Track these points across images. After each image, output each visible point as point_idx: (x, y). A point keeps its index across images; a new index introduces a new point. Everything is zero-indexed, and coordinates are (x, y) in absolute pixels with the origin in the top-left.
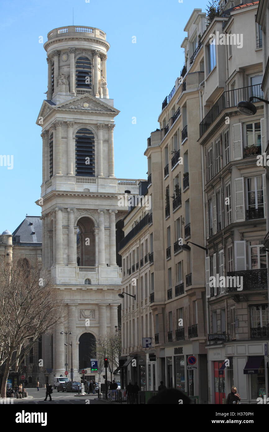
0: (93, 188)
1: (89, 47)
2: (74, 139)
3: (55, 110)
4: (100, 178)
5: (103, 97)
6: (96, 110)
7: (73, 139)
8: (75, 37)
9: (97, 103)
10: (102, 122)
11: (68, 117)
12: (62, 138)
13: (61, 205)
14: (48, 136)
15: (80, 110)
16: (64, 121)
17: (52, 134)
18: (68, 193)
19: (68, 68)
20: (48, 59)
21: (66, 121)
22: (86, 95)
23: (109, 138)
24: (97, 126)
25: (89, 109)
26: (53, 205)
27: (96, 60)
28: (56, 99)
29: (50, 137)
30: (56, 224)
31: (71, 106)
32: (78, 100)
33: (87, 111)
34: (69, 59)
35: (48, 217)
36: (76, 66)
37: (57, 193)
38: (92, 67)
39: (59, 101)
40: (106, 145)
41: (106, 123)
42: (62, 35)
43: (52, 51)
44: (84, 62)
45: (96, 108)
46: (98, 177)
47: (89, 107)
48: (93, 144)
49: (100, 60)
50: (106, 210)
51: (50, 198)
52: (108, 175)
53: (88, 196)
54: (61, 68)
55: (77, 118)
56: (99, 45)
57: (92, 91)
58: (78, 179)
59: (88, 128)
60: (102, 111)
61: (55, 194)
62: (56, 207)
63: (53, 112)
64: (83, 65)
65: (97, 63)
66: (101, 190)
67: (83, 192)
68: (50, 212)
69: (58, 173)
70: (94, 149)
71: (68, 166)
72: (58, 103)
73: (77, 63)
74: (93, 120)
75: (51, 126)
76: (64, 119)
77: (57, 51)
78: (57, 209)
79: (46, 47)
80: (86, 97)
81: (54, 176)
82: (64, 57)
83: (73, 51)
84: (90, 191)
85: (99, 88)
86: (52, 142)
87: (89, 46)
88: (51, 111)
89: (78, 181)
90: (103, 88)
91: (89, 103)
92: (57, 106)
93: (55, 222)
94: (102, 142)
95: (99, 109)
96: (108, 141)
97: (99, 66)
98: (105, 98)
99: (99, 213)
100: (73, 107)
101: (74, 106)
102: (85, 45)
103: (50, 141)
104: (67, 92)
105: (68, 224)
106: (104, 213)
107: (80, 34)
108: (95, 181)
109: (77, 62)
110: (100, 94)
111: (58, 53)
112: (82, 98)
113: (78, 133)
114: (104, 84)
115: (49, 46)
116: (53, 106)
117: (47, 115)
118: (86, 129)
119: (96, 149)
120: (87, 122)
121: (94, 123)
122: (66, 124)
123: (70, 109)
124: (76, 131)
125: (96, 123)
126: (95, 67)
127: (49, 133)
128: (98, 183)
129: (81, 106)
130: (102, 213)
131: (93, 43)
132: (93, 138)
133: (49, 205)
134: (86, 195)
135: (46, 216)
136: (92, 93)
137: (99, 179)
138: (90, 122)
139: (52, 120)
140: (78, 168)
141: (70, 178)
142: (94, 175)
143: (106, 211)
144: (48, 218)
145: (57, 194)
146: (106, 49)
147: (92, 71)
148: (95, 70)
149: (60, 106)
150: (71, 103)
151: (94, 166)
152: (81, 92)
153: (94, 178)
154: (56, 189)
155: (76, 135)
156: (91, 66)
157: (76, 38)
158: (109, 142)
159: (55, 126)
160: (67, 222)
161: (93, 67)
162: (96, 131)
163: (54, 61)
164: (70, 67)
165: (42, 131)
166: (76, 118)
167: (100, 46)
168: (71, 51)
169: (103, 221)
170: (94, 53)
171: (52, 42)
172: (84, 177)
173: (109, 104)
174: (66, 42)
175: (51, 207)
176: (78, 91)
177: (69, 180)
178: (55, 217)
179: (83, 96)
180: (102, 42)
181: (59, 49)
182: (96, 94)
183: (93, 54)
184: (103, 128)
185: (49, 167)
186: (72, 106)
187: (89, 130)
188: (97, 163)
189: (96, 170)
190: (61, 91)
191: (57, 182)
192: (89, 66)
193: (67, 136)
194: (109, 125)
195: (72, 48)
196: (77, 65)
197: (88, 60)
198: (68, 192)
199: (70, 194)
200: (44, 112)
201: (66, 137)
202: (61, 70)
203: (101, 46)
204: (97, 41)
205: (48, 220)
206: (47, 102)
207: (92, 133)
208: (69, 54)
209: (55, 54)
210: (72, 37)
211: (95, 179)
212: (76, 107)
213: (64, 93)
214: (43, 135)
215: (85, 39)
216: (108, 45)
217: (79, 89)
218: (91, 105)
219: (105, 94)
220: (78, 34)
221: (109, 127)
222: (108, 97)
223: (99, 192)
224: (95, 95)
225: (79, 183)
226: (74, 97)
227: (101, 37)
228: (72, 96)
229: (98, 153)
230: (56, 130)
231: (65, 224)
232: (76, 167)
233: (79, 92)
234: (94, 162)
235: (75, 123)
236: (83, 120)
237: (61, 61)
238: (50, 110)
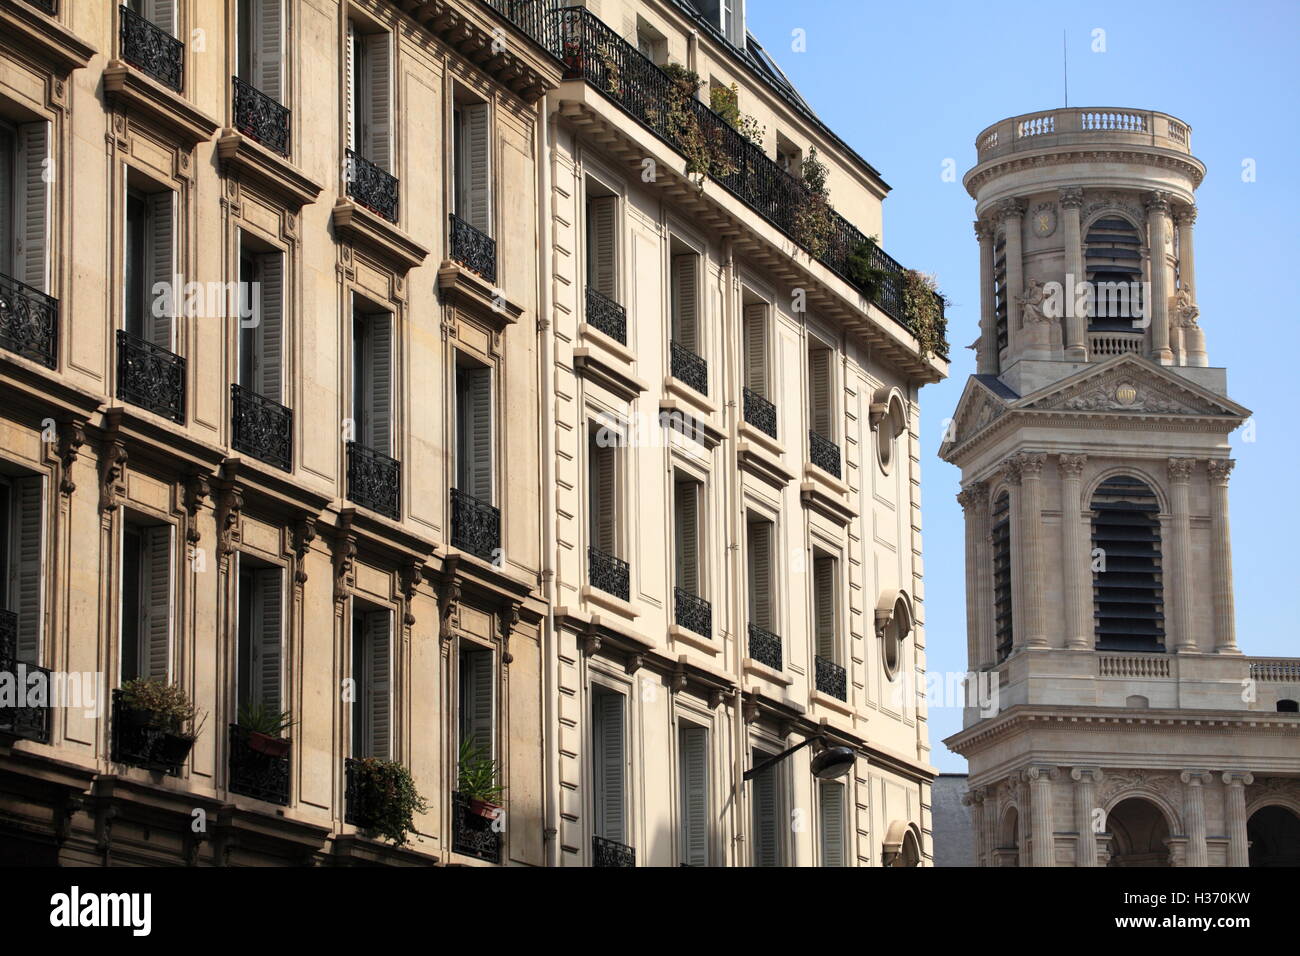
0: (1158, 693)
1: (1131, 183)
2: (1088, 516)
3: (1015, 415)
4: (1187, 657)
5: (1188, 362)
6: (1161, 411)
7: (1083, 516)
8: (1082, 149)
9: (1166, 385)
10: (1186, 454)
11: (1063, 440)
12: (1042, 515)
13: (1048, 755)
14: (987, 502)
15: (1104, 411)
16: (1049, 452)
17: (1005, 497)
18: (1074, 715)
19: (1059, 258)
20: (978, 227)
21: (1056, 452)
22: (1127, 356)
23: (1211, 511)
24: (1169, 469)
25: (1138, 406)
26: (1017, 758)
27: (1156, 229)
28: (1019, 373)
29: (993, 508)
30: (1030, 825)
31: (1072, 400)
32: (1098, 376)
33: (1129, 415)
34: (1060, 228)
35: (995, 796)
36: (1084, 252)
37: (1032, 715)
38: (1142, 255)
39: (1029, 382)
40: (1202, 535)
41: (1199, 457)
42: (1033, 140)
43: (997, 197)
44: (1113, 236)
45: (1163, 404)
46: (1175, 652)
47: (1137, 399)
48: (1155, 533)
49: (1171, 225)
50: (1211, 772)
51: (1004, 730)
52: (1211, 645)
53: (1144, 722)
54: (1030, 260)
55: (1099, 441)
56: (1168, 172)
57: (1145, 342)
58: (1105, 660)
59: (1135, 474)
60: (1186, 413)
61: (1026, 717)
62: (1031, 764)
63: (1007, 421)
64: (1110, 246)
65: (1163, 236)
66: (1190, 702)
67: (1124, 710)
68: (1007, 779)
69: (1035, 642)
70: (1159, 552)
71: (1066, 616)
72: (1024, 390)
73: (1089, 239)
74: (1153, 447)
75: (998, 468)
76: (1049, 446)
77: (1017, 199)
78: (1033, 771)
79: (973, 183)
80: (1124, 364)
81: (1017, 651)
82: (1042, 221)
83: (1074, 199)
84: (1151, 705)
85: (1170, 329)
86: (1006, 525)
87: (1133, 179)
88: (1000, 419)
89: (1103, 667)
90: (1186, 327)
91: (1136, 387)
92: (1024, 402)
93: (1029, 816)
94: (1186, 524)
95: (1175, 405)
96: (1211, 523)
97: (1169, 249)
98: (1193, 366)
99: (1186, 784)
100: (1081, 402)
101: (1081, 398)
102: (1117, 175)
103: (992, 522)
104: (1058, 348)
105: (1075, 827)
106: (1202, 782)
107: (1101, 137)
108: (1165, 669)
109: (1088, 236)
110: (1175, 351)
111: (1021, 207)
112: (1111, 370)
113: (1099, 493)
114: (1192, 313)
115: (985, 183)
116: (1011, 402)
117: (984, 431)
118: (1131, 480)
119: (1165, 549)
120: (1134, 455)
121: (1158, 456)
122: (1057, 464)
123: (1069, 409)
124: (1094, 487)
125: (1164, 456)
126: (1155, 251)
127: (992, 491)
128: (1178, 677)
129: (1110, 396)
130: (1196, 783)
131: (1149, 169)
132: (1155, 509)
133: (999, 754)
134: (1136, 721)
135: (988, 795)
136: (1146, 348)
137: (1182, 662)
138: (1141, 455)
139: (1005, 447)
140: (1103, 621)
141: (1077, 659)
142: (1163, 645)
143: (1210, 775)
144: (996, 801)
145: (1033, 718)
146: (1192, 182)
147: (1142, 269)
148: (1157, 266)
149: (1035, 401)
150: (1072, 387)
151: (1162, 614)
152: (1105, 347)
153: (1164, 657)
154: (1027, 697)
155: (1092, 504)
156: (1142, 249)
157: (1085, 153)
158: (1215, 522)
159: (1016, 470)
160: (1072, 817)
161: (1148, 252)
162: (1164, 484)
163: (1003, 234)
164: (1064, 257)
165: (961, 483)
166: (1092, 441)
167: (1172, 176)
168: (1069, 200)
169: (1200, 815)
170: (1149, 202)
171: (995, 169)
172: (1127, 655)
173: (1208, 388)
174: (1046, 169)
175: (1009, 762)
176: (1095, 341)
177: (1074, 665)
178: (1027, 799)
179: (1116, 360)
180: (1179, 162)
181: (1022, 192)
182: (1162, 353)
183: (1147, 206)
184: (1189, 473)
185: (995, 617)
186: (1077, 398)
187: (1139, 483)
188: (1173, 600)
189: (1168, 626)
190: (1033, 346)
191: (1031, 675)
192: (1132, 248)
193: (1062, 506)
194: (1213, 463)
195: (1070, 190)
196: (1088, 250)
197: (1128, 230)
198: (1070, 708)
199: (1079, 718)
200: (971, 418)
201: (1059, 508)
202: (1031, 268)
203: (1175, 173)
204: (1161, 158)
205: (997, 809)
206: (981, 385)
207: (1149, 494)
208: (1059, 210)
209: (1008, 210)
210: (1070, 149)
211: (1165, 660)
212: (1092, 402)
213: (1046, 354)
214: (967, 499)
215: (1116, 154)
216: (1198, 171)
217: (1099, 335)
218: (1143, 394)
219: (1193, 350)
220: (1091, 138)
221: (1213, 471)
222: (1205, 361)
223: (1183, 705)
224: (1158, 357)
225: (1110, 676)
226: (1080, 368)
227: (1174, 145)
228: (1075, 363)
229: (1174, 564)
230: (1019, 483)
231: (1066, 827)
232: (1095, 618)
233: (1099, 347)
234: (1161, 599)
235: (1089, 458)
236: (1115, 448)
237: (1029, 234)
238: (997, 414)
